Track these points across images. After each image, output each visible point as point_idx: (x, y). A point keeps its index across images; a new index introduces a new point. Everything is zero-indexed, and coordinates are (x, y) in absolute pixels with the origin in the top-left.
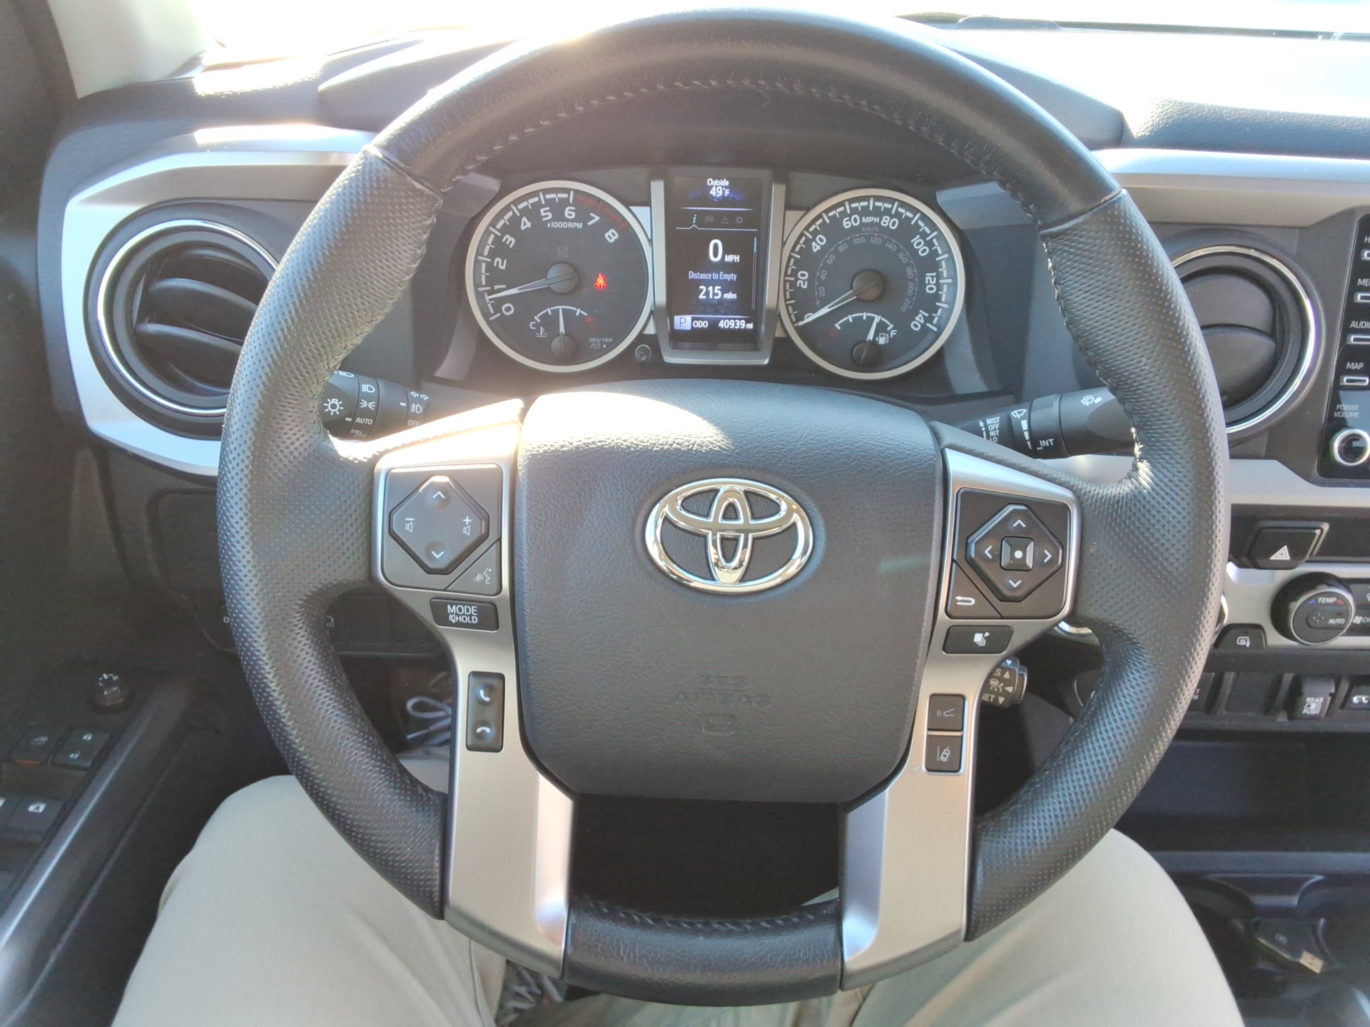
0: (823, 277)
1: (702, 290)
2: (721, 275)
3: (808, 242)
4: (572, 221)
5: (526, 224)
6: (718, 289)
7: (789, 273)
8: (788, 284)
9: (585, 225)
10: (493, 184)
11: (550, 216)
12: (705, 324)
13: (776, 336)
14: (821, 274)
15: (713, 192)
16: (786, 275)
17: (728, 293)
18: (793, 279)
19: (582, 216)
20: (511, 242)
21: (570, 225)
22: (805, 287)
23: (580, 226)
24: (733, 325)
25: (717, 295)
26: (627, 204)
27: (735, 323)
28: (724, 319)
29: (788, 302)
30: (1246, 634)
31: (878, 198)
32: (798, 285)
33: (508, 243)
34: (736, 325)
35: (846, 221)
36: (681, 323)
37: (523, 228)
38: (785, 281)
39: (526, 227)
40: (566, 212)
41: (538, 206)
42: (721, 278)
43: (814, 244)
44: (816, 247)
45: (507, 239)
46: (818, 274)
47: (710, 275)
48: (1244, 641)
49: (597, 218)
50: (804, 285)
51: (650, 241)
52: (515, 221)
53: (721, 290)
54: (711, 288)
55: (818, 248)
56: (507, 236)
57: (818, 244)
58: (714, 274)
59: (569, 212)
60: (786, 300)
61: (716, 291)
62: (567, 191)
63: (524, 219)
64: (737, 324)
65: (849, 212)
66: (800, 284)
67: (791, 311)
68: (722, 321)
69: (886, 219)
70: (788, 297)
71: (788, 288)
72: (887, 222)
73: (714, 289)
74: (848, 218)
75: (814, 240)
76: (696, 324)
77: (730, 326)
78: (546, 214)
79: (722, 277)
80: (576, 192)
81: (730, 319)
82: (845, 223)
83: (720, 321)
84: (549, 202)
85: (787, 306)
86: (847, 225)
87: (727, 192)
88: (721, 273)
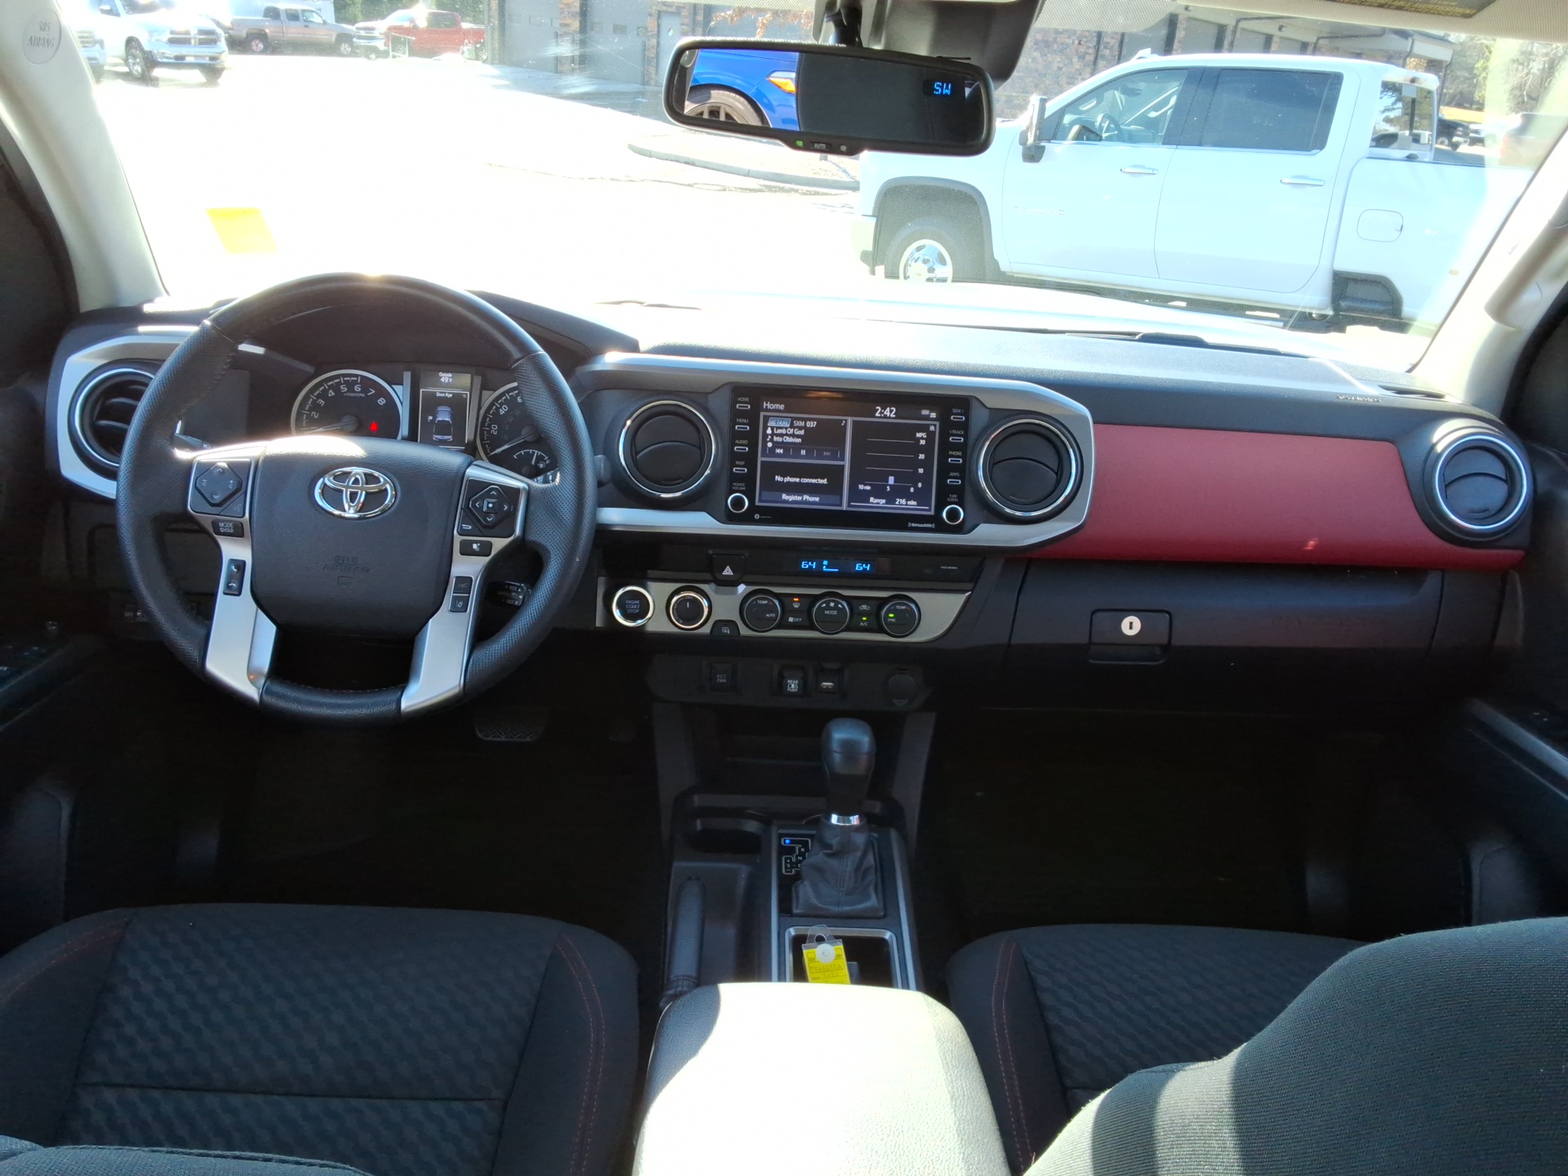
3: (497, 409)
4: (359, 392)
5: (331, 393)
7: (486, 425)
8: (485, 431)
9: (366, 395)
10: (309, 369)
11: (346, 389)
15: (442, 380)
16: (482, 426)
18: (488, 429)
19: (365, 390)
20: (322, 403)
21: (358, 395)
22: (496, 434)
23: (363, 395)
26: (390, 384)
29: (485, 442)
30: (725, 625)
32: (491, 433)
33: (320, 404)
37: (330, 395)
38: (483, 429)
40: (356, 388)
41: (339, 384)
43: (500, 410)
44: (502, 412)
45: (320, 402)
48: (726, 631)
49: (374, 392)
51: (402, 403)
52: (325, 391)
55: (504, 412)
57: (503, 410)
59: (357, 388)
60: (482, 439)
62: (357, 376)
63: (331, 391)
66: (493, 432)
67: (487, 447)
70: (485, 438)
71: (485, 433)
74: (520, 397)
75: (501, 408)
78: (344, 389)
80: (362, 376)
82: (518, 400)
84: (346, 382)
87: (451, 380)
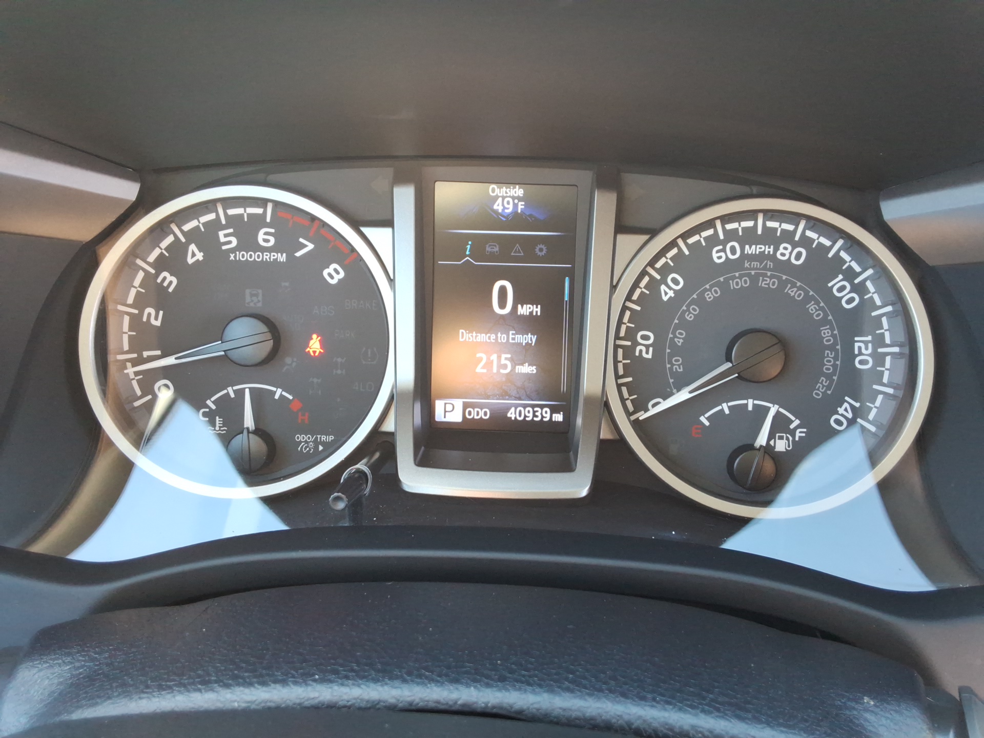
0: (679, 342)
1: (480, 359)
2: (511, 336)
3: (654, 285)
4: (270, 250)
5: (194, 255)
6: (506, 359)
7: (622, 334)
8: (620, 351)
9: (291, 257)
10: (128, 190)
11: (234, 241)
12: (485, 414)
13: (602, 437)
14: (675, 336)
15: (498, 207)
16: (617, 337)
17: (522, 364)
18: (629, 343)
19: (286, 243)
20: (171, 283)
21: (267, 256)
22: (650, 356)
23: (282, 258)
24: (531, 415)
25: (505, 366)
26: (356, 224)
27: (534, 412)
28: (516, 406)
29: (621, 381)
31: (770, 214)
32: (637, 354)
33: (165, 284)
34: (535, 416)
35: (718, 252)
36: (445, 411)
37: (190, 261)
38: (616, 347)
39: (195, 259)
40: (261, 236)
41: (215, 226)
42: (511, 341)
43: (663, 287)
44: (667, 293)
45: (165, 278)
46: (671, 336)
47: (493, 336)
49: (310, 246)
50: (647, 353)
51: (391, 281)
52: (178, 249)
53: (511, 360)
54: (494, 357)
55: (671, 294)
56: (165, 274)
57: (670, 288)
58: (499, 335)
59: (264, 237)
60: (617, 377)
61: (503, 361)
62: (262, 202)
63: (193, 247)
64: (538, 414)
65: (722, 237)
66: (641, 351)
67: (626, 395)
68: (513, 409)
69: (786, 248)
70: (621, 372)
71: (620, 357)
72: (787, 252)
73: (499, 358)
74: (721, 247)
75: (664, 281)
76: (470, 413)
77: (525, 416)
78: (228, 239)
79: (514, 339)
80: (277, 204)
81: (525, 406)
82: (715, 256)
83: (509, 409)
84: (233, 221)
85: (619, 386)
86: (720, 258)
87: (521, 206)
88: (511, 332)
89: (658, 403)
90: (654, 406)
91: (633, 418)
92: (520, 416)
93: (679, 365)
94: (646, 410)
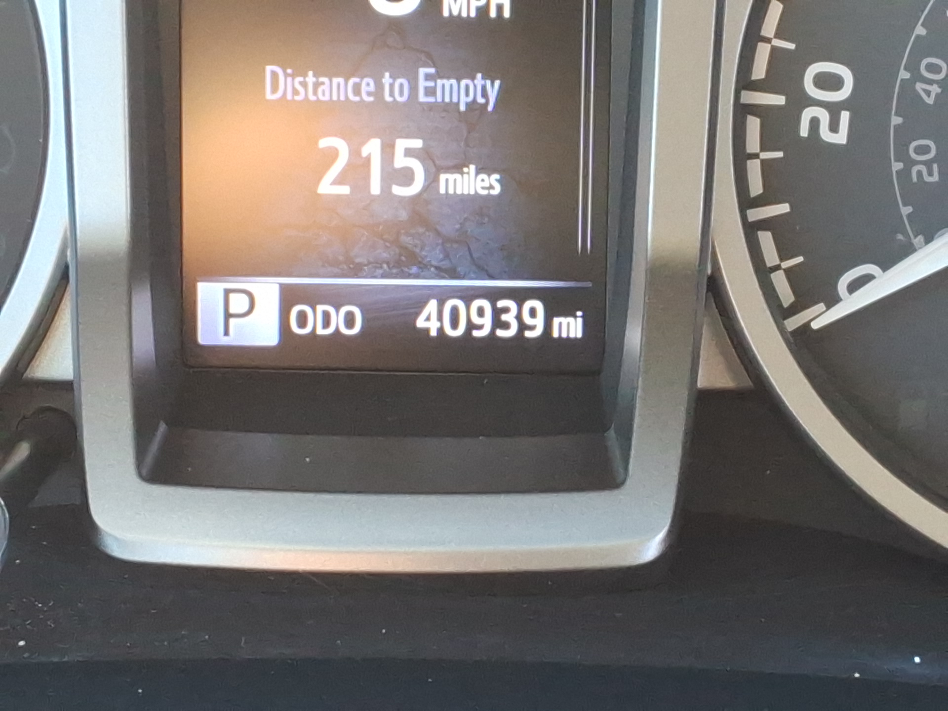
0: (928, 94)
1: (333, 154)
2: (422, 84)
6: (409, 152)
7: (759, 71)
8: (753, 125)
12: (350, 321)
13: (701, 383)
14: (917, 77)
16: (745, 83)
17: (458, 168)
18: (779, 100)
22: (841, 138)
24: (487, 322)
25: (407, 177)
27: (497, 313)
28: (442, 296)
29: (756, 214)
32: (804, 132)
34: (498, 323)
36: (228, 316)
38: (742, 111)
42: (422, 98)
46: (904, 75)
47: (368, 85)
50: (834, 127)
53: (424, 156)
54: (373, 148)
58: (387, 79)
60: (746, 202)
61: (401, 161)
64: (509, 317)
66: (815, 123)
67: (771, 256)
68: (432, 306)
70: (756, 187)
71: (753, 143)
73: (388, 150)
76: (302, 320)
77: (471, 326)
79: (431, 92)
81: (468, 296)
83: (421, 304)
85: (751, 230)
88: (422, 71)
89: (867, 279)
90: (854, 287)
91: (793, 323)
92: (455, 324)
93: (928, 164)
94: (832, 300)
